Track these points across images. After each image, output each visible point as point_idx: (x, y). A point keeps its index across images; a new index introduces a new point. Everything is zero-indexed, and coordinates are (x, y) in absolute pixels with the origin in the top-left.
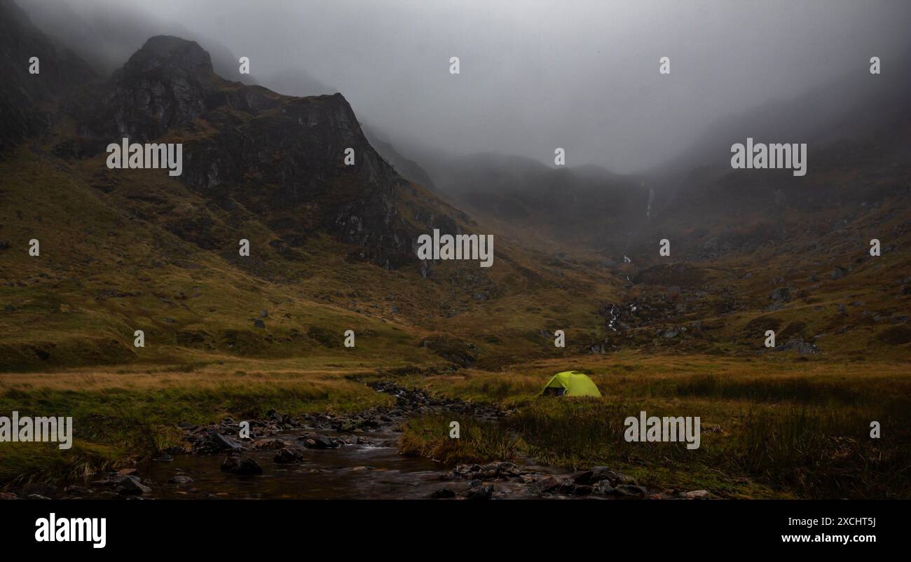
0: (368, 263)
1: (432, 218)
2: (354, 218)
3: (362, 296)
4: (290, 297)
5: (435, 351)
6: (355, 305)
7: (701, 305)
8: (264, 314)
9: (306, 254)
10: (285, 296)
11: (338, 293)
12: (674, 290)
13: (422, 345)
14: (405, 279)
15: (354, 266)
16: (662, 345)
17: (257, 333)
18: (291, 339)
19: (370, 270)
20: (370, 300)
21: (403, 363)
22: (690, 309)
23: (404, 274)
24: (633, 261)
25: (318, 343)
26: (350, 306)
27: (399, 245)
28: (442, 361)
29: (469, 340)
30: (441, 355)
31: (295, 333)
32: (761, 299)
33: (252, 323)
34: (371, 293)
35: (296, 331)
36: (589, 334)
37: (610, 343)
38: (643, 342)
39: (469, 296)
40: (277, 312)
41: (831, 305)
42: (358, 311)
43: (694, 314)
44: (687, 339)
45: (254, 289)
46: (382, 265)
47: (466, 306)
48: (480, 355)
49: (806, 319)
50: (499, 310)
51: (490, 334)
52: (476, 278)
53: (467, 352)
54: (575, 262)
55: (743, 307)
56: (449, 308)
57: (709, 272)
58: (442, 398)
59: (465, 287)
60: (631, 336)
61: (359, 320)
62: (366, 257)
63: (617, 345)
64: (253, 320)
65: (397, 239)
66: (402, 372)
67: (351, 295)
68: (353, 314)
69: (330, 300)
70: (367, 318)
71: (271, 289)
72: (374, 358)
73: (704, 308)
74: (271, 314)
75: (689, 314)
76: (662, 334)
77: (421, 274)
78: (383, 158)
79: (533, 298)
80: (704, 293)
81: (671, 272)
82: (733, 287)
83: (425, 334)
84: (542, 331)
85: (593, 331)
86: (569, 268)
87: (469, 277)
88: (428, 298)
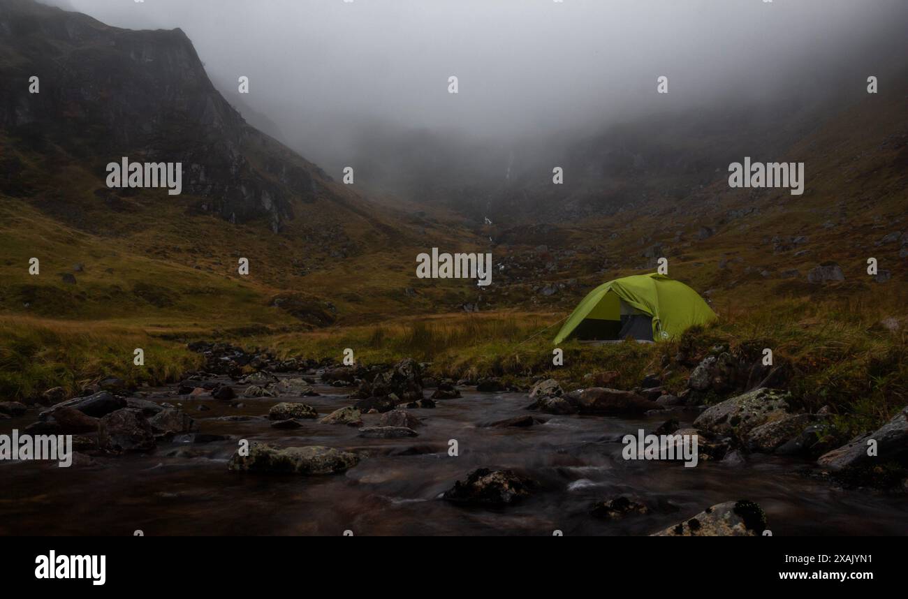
0: (212, 216)
1: (284, 170)
2: (195, 166)
3: (204, 252)
4: (116, 251)
5: (287, 310)
6: (195, 261)
7: (571, 263)
8: (77, 267)
9: (139, 205)
10: (111, 250)
11: (175, 248)
12: (542, 249)
13: (271, 303)
14: (254, 234)
15: (195, 220)
16: (542, 303)
17: (65, 289)
18: (111, 297)
19: (214, 224)
20: (213, 256)
21: (248, 323)
22: (561, 267)
23: (252, 229)
24: (494, 222)
25: (146, 301)
26: (189, 262)
27: (247, 198)
28: (295, 321)
29: (327, 299)
30: (294, 315)
31: (117, 289)
32: (634, 257)
33: (60, 278)
34: (214, 248)
35: (118, 287)
36: (458, 293)
37: (484, 301)
38: (520, 300)
39: (325, 254)
40: (97, 267)
41: (710, 262)
42: (198, 268)
43: (566, 272)
44: (567, 296)
45: (70, 241)
46: (227, 219)
47: (322, 265)
48: (338, 315)
49: (689, 275)
50: (359, 268)
51: (350, 292)
52: (333, 234)
53: (325, 311)
54: (436, 222)
55: (616, 265)
56: (303, 266)
57: (572, 233)
58: (299, 358)
59: (320, 244)
60: (506, 294)
61: (198, 276)
62: (208, 209)
63: (492, 303)
64: (61, 274)
65: (244, 190)
66: (245, 333)
67: (192, 251)
68: (193, 270)
69: (165, 256)
70: (208, 274)
71: (92, 242)
72: (214, 318)
73: (575, 267)
74: (90, 269)
75: (562, 273)
76: (538, 291)
77: (271, 229)
78: (229, 103)
79: (395, 256)
80: (573, 252)
81: (534, 232)
82: (602, 246)
83: (276, 292)
84: (406, 290)
85: (462, 290)
86: (431, 227)
87: (325, 234)
88: (279, 255)
